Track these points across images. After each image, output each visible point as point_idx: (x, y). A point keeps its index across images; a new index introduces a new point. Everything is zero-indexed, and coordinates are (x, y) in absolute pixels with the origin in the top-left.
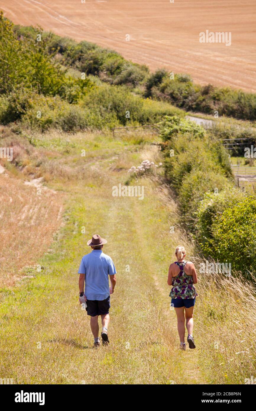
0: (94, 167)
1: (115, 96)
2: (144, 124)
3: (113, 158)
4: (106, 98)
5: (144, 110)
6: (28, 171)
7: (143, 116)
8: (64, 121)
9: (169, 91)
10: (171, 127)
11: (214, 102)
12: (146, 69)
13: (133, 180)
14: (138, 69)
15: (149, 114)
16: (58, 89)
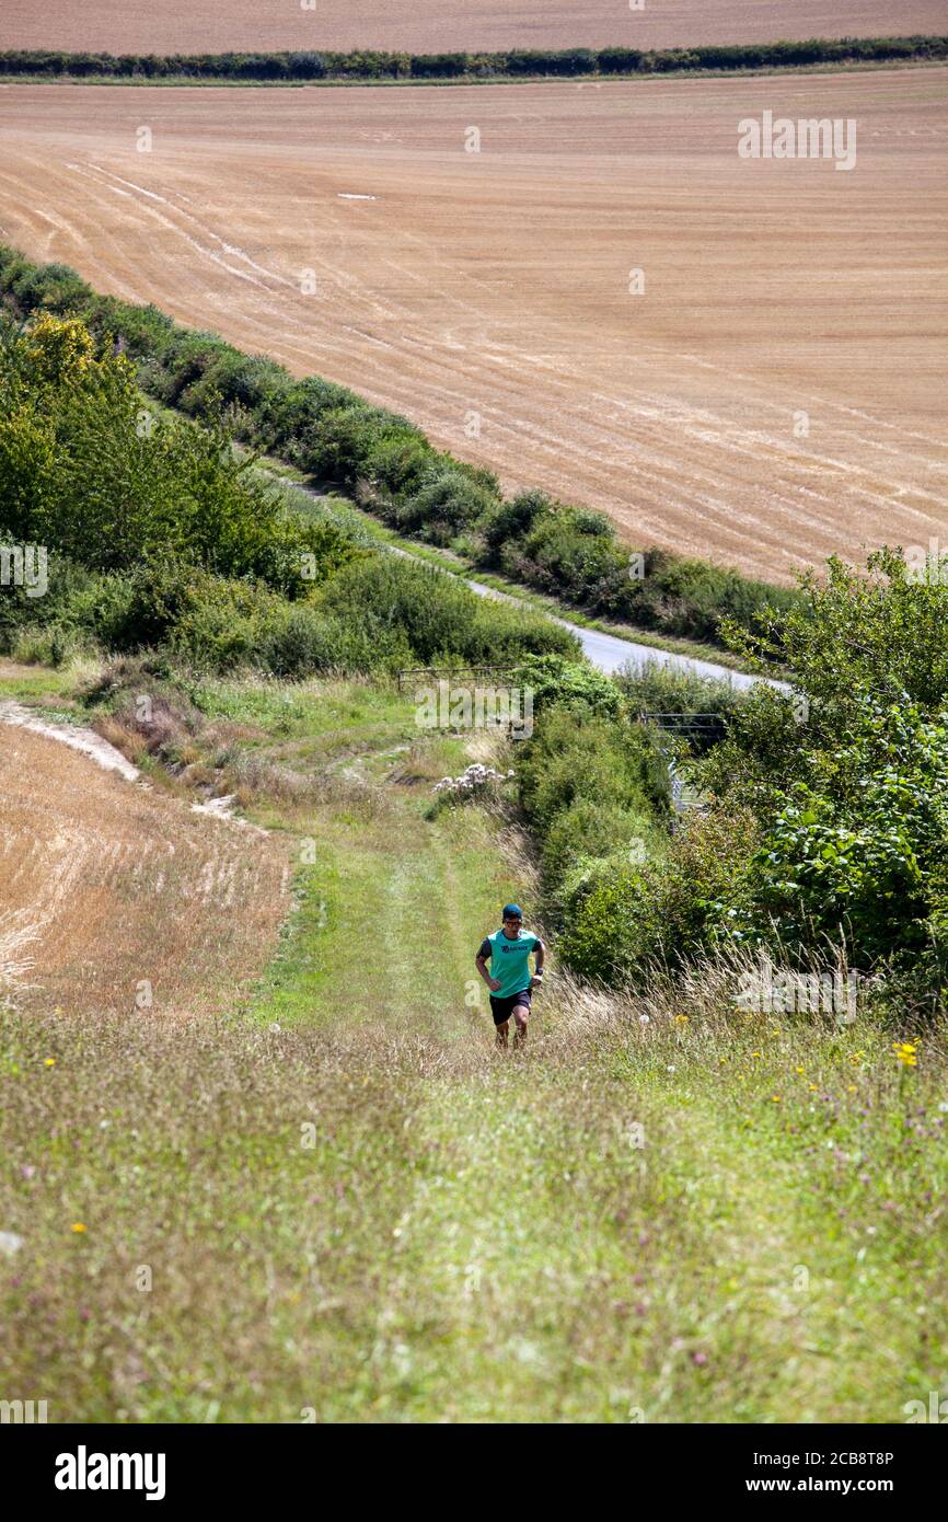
0: (352, 773)
1: (406, 586)
2: (476, 663)
3: (399, 749)
4: (382, 588)
5: (478, 627)
6: (195, 779)
7: (475, 640)
8: (275, 646)
9: (547, 555)
10: (542, 682)
11: (665, 599)
12: (491, 484)
13: (445, 810)
14: (467, 483)
15: (491, 636)
16: (257, 554)
